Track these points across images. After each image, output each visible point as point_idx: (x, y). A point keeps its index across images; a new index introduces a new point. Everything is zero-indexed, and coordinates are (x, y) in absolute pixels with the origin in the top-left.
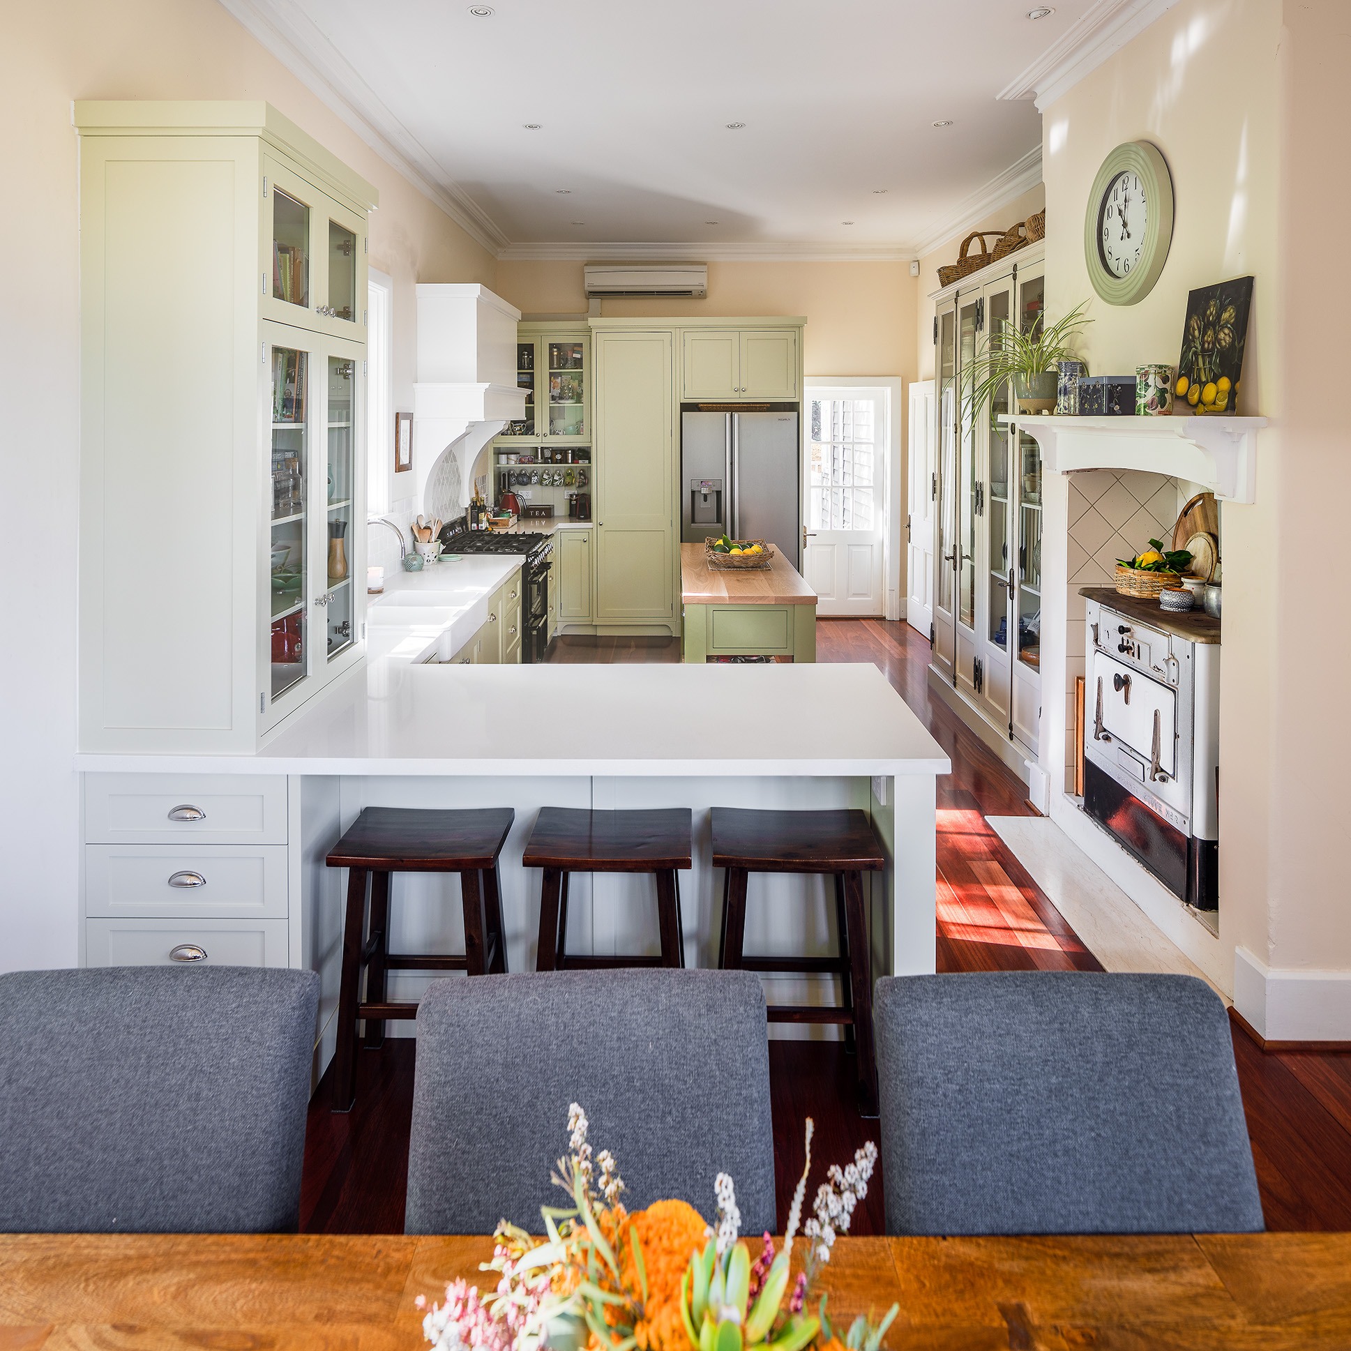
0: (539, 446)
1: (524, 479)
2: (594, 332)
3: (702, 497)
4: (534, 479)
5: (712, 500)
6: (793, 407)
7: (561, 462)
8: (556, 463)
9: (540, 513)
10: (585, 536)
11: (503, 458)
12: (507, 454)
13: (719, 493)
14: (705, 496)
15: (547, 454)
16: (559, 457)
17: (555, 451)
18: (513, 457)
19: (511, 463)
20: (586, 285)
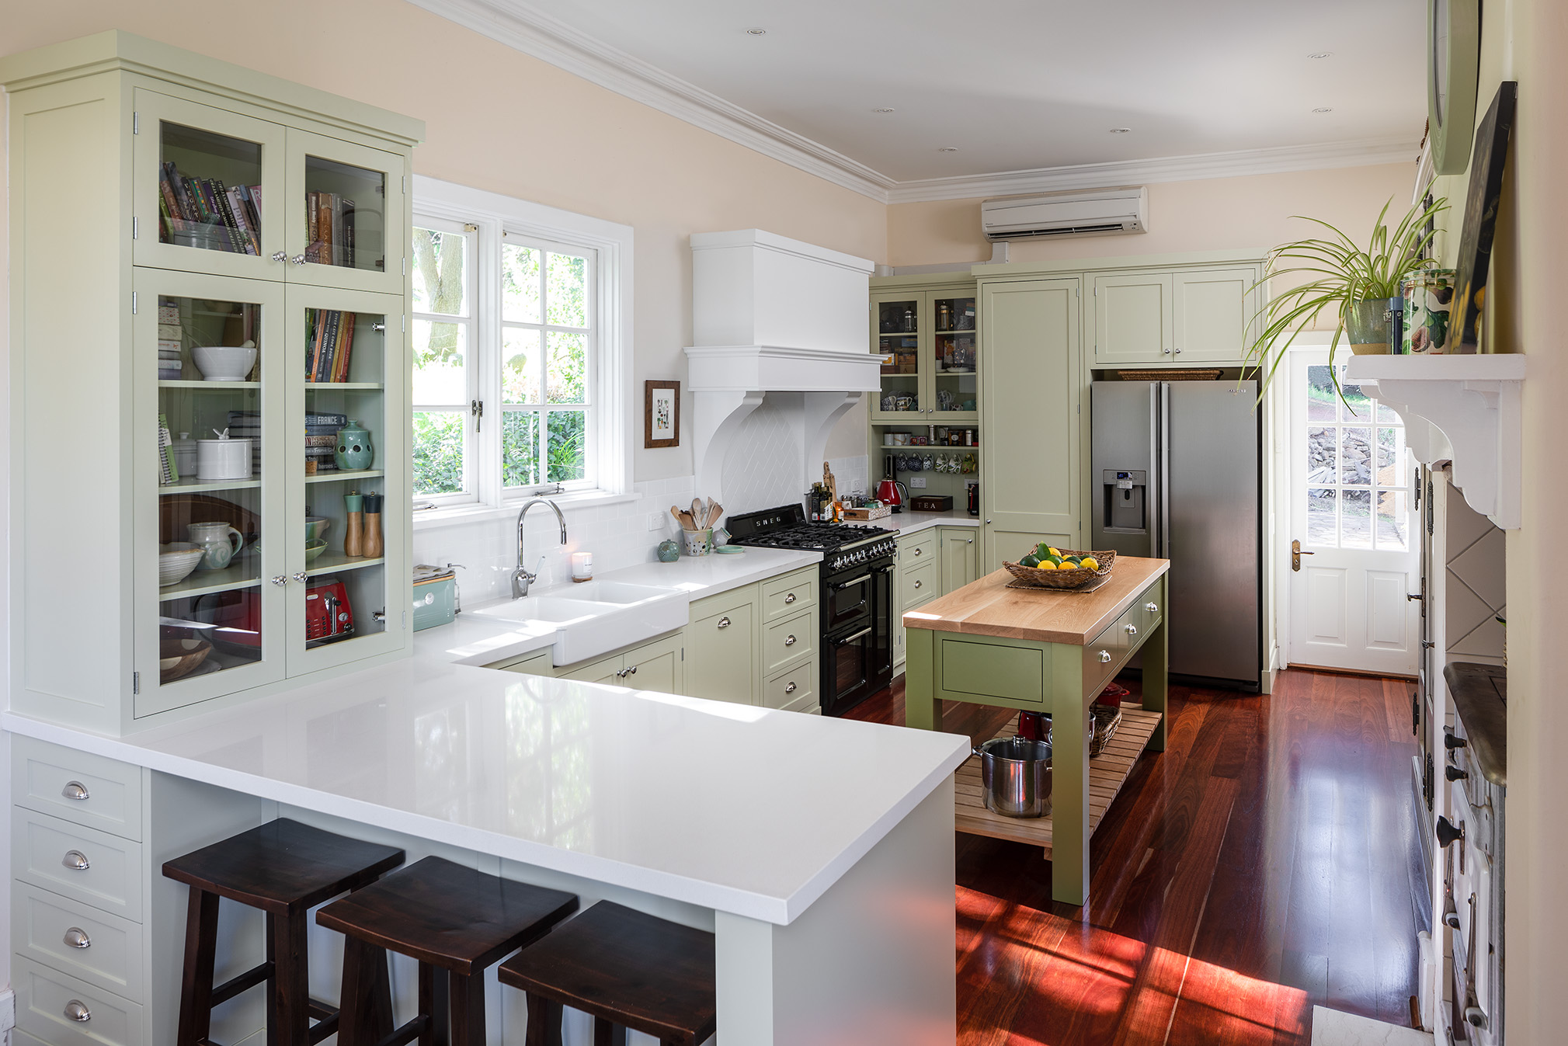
0: (932, 424)
1: (915, 464)
2: (979, 282)
3: (1123, 495)
4: (927, 464)
5: (1136, 496)
6: (1255, 374)
7: (958, 443)
8: (953, 445)
9: (930, 505)
10: (970, 537)
11: (889, 437)
12: (893, 433)
13: (1144, 488)
14: (1127, 493)
15: (943, 434)
16: (955, 438)
17: (952, 430)
18: (900, 437)
19: (898, 443)
20: (984, 225)
